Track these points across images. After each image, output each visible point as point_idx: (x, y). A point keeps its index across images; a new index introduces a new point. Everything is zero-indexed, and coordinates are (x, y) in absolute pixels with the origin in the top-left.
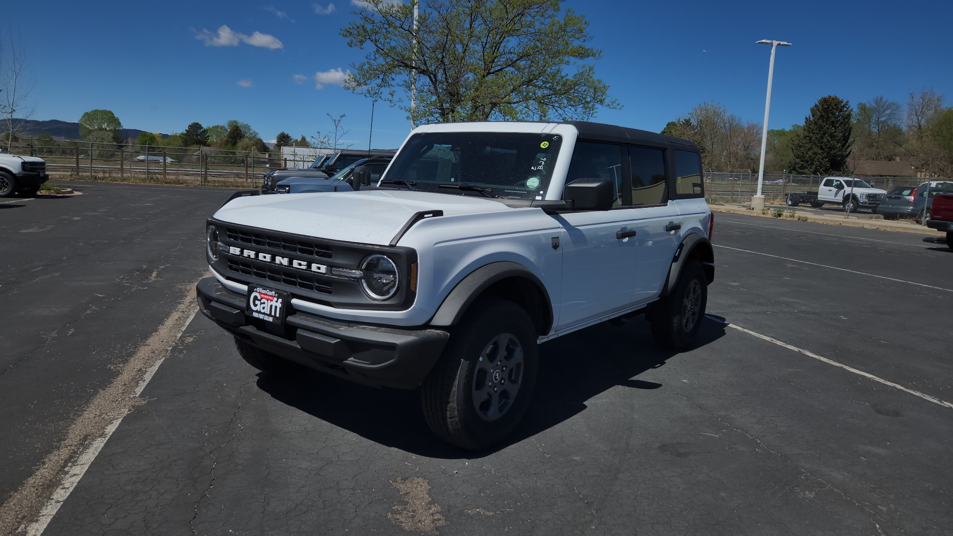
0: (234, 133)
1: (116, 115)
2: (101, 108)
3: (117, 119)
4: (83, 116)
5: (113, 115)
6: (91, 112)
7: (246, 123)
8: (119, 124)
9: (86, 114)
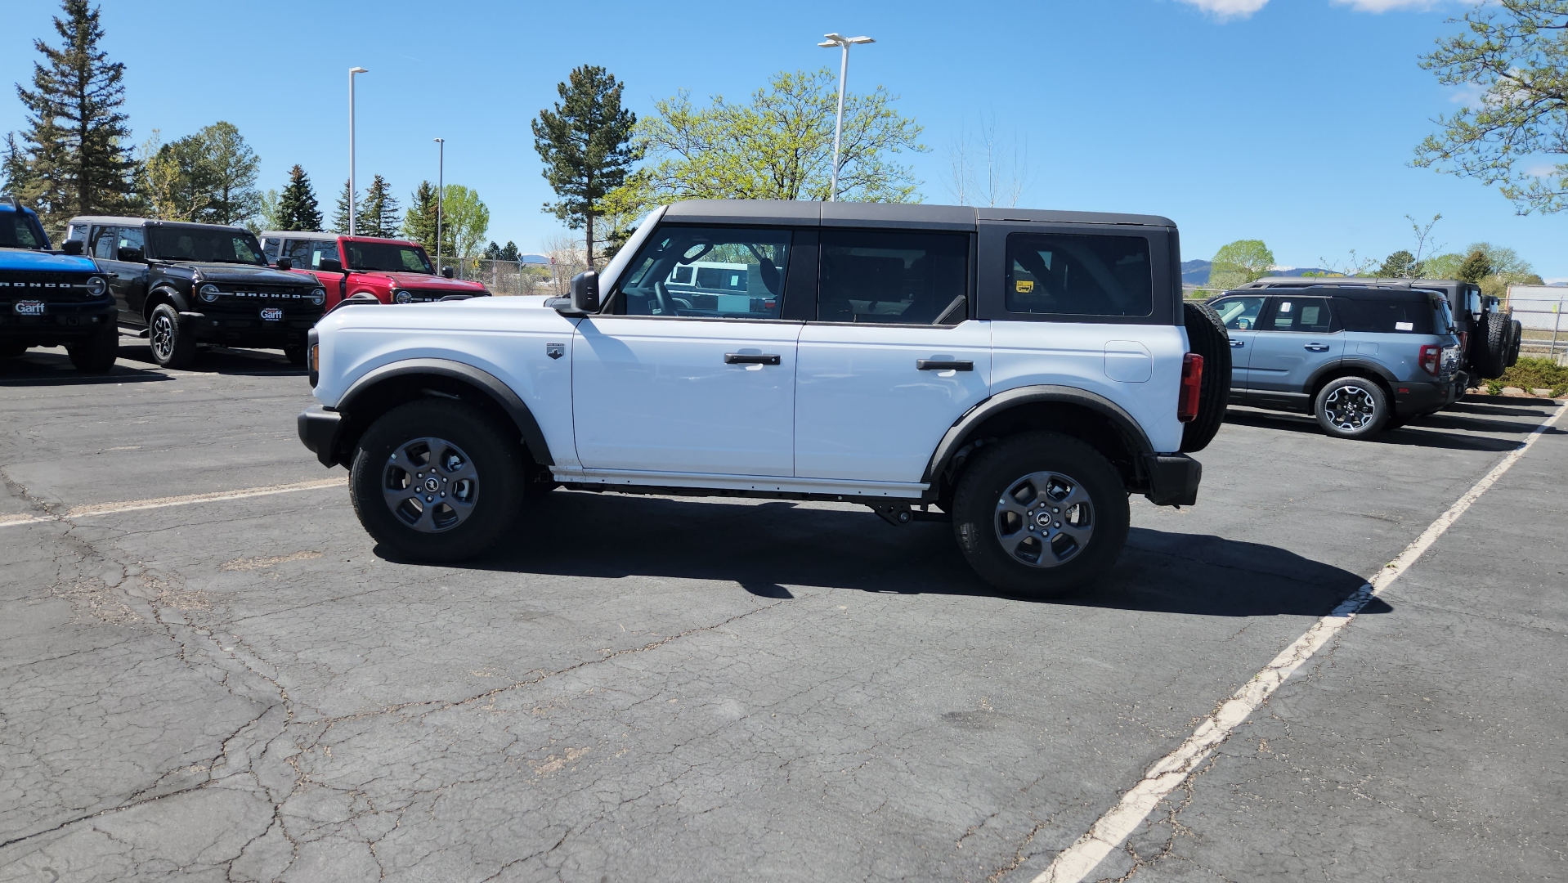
0: (1473, 266)
1: (1268, 248)
2: (1248, 238)
3: (1270, 253)
4: (1220, 252)
5: (1264, 246)
6: (1233, 244)
7: (1507, 247)
8: (1272, 260)
9: (1225, 248)
